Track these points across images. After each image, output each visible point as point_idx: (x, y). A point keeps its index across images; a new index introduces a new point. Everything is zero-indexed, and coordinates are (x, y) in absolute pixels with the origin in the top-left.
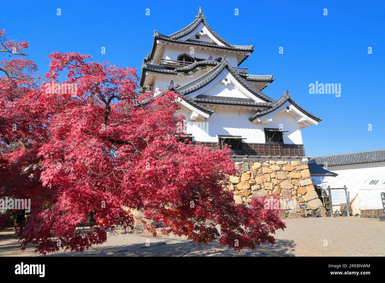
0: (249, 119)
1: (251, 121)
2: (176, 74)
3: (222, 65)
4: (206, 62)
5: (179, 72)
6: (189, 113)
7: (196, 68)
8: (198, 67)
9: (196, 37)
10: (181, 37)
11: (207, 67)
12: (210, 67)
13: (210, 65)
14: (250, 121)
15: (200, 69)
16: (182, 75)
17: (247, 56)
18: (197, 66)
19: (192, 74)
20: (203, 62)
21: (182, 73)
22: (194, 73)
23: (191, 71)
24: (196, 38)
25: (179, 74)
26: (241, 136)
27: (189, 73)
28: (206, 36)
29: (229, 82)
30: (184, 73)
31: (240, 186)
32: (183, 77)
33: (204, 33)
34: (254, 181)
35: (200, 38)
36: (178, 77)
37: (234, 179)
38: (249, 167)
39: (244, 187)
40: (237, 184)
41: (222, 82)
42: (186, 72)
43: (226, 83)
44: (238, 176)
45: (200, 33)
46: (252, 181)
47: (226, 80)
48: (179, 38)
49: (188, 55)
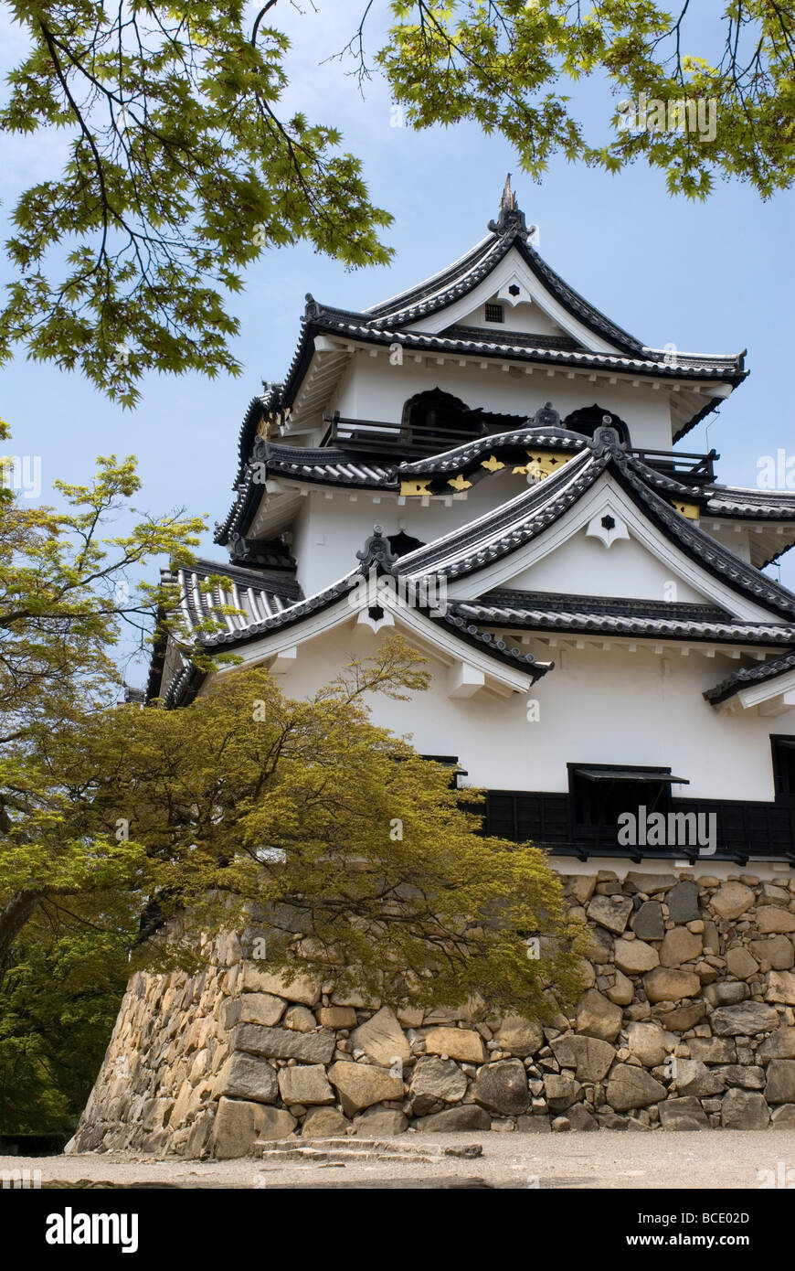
0: (706, 696)
1: (712, 704)
2: (398, 490)
3: (591, 461)
4: (526, 435)
5: (407, 481)
6: (448, 667)
7: (485, 464)
8: (493, 459)
9: (488, 312)
10: (419, 317)
11: (531, 460)
12: (546, 458)
13: (545, 448)
14: (708, 703)
15: (501, 465)
16: (423, 492)
17: (718, 401)
18: (485, 455)
19: (465, 489)
20: (515, 435)
21: (423, 484)
22: (474, 483)
23: (460, 478)
24: (487, 320)
25: (408, 489)
26: (668, 770)
27: (451, 483)
28: (533, 308)
29: (620, 531)
30: (428, 483)
31: (661, 985)
32: (425, 503)
33: (523, 297)
34: (720, 963)
35: (507, 318)
36: (402, 501)
37: (633, 953)
38: (701, 905)
39: (673, 988)
40: (642, 974)
41: (590, 532)
42: (439, 482)
43: (608, 537)
44: (649, 942)
45: (505, 295)
46: (708, 963)
47: (608, 523)
48: (417, 318)
49: (449, 397)
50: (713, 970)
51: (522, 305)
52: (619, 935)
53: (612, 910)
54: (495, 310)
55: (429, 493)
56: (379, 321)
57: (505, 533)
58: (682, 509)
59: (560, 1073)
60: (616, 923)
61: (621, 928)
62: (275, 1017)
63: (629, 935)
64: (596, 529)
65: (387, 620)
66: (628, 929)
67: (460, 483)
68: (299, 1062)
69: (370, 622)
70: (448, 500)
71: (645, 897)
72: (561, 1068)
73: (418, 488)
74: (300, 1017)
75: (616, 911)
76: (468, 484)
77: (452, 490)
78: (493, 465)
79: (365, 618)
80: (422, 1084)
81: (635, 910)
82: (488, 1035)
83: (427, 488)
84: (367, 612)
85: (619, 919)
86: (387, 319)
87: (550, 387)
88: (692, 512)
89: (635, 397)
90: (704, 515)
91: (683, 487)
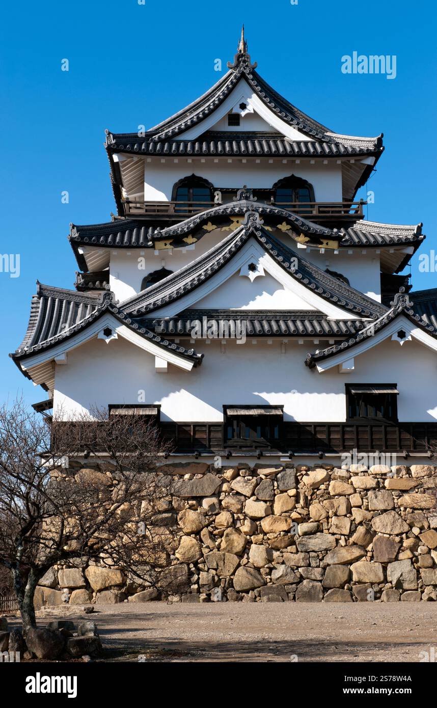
0: (307, 363)
1: (310, 368)
2: (153, 247)
3: (244, 232)
4: (229, 208)
5: (159, 241)
7: (205, 227)
8: (210, 223)
9: (229, 120)
10: (183, 131)
11: (233, 222)
14: (306, 368)
15: (214, 227)
16: (168, 246)
18: (204, 222)
19: (193, 243)
20: (221, 209)
21: (168, 242)
22: (198, 239)
23: (190, 237)
24: (230, 124)
25: (160, 245)
26: (282, 407)
27: (185, 240)
28: (255, 116)
29: (259, 272)
30: (171, 241)
32: (170, 253)
33: (250, 109)
34: (305, 513)
35: (241, 122)
36: (156, 253)
37: (255, 508)
38: (297, 481)
39: (276, 526)
40: (258, 519)
41: (241, 274)
42: (177, 240)
43: (253, 275)
44: (265, 501)
45: (237, 110)
46: (298, 513)
47: (252, 267)
48: (181, 131)
49: (201, 179)
50: (300, 516)
51: (248, 115)
52: (248, 498)
53: (245, 484)
54: (234, 118)
55: (172, 247)
56: (156, 137)
57: (191, 279)
58: (327, 244)
59: (208, 572)
60: (247, 491)
61: (248, 494)
63: (253, 498)
64: (245, 271)
65: (114, 336)
66: (253, 494)
67: (190, 240)
68: (70, 566)
69: (104, 337)
70: (184, 250)
71: (263, 477)
72: (209, 569)
73: (166, 245)
75: (246, 485)
76: (195, 240)
77: (185, 244)
78: (209, 227)
79: (101, 336)
81: (257, 484)
82: (171, 552)
83: (171, 244)
84: (103, 332)
85: (248, 489)
86: (163, 135)
87: (265, 167)
88: (333, 245)
89: (318, 168)
90: (340, 246)
91: (326, 231)
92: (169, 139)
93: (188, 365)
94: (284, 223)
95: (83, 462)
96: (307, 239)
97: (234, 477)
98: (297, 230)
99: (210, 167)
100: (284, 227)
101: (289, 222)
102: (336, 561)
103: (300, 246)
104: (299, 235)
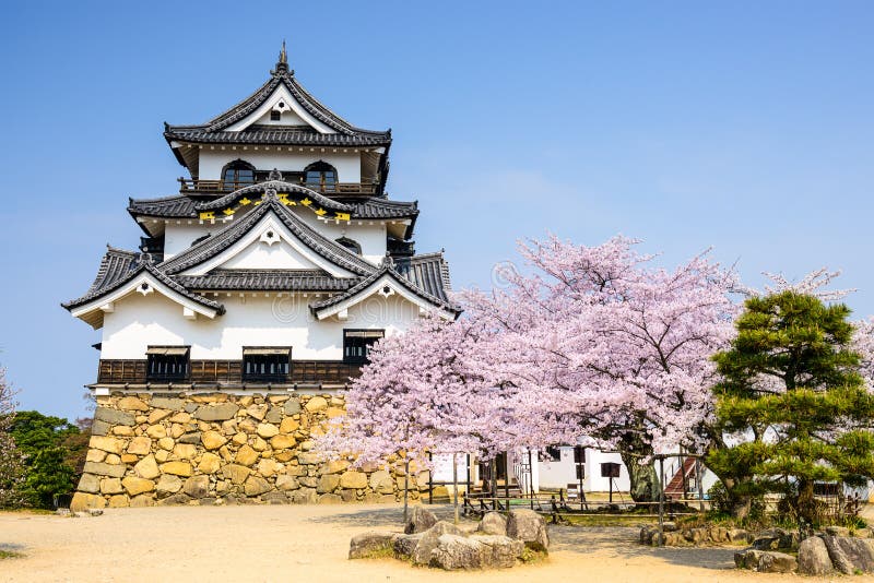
2: (199, 217)
3: (264, 206)
5: (204, 213)
7: (241, 202)
8: (244, 199)
9: (271, 117)
14: (311, 315)
15: (249, 201)
18: (240, 198)
19: (232, 214)
21: (212, 214)
22: (236, 211)
23: (229, 209)
25: (204, 216)
26: (291, 348)
27: (224, 212)
28: (291, 113)
29: (276, 238)
31: (276, 443)
32: (213, 222)
33: (286, 108)
34: (306, 433)
35: (282, 117)
36: (201, 222)
37: (266, 429)
38: (302, 407)
39: (282, 444)
40: (269, 438)
41: (261, 240)
42: (219, 212)
43: (270, 241)
44: (274, 424)
45: (277, 108)
46: (300, 433)
47: (270, 235)
48: (229, 125)
49: (245, 162)
50: (302, 436)
51: (286, 112)
52: (259, 421)
53: (258, 410)
54: (275, 115)
55: (214, 217)
56: (209, 129)
58: (341, 216)
59: (224, 481)
60: (259, 416)
61: (261, 418)
62: (102, 458)
63: (265, 421)
64: (264, 238)
65: (150, 290)
66: (264, 418)
67: (229, 212)
68: (111, 477)
69: (143, 291)
70: (224, 220)
71: (274, 405)
72: (225, 479)
73: (209, 216)
74: (113, 459)
75: (260, 411)
76: (233, 212)
77: (225, 215)
78: (245, 202)
79: (140, 289)
80: (163, 486)
81: (268, 410)
82: (195, 465)
84: (141, 286)
85: (261, 414)
86: (214, 128)
87: (296, 154)
88: (346, 217)
89: (340, 155)
90: (351, 218)
91: (339, 205)
92: (219, 131)
93: (211, 314)
94: (306, 199)
95: (125, 392)
96: (325, 212)
97: (249, 404)
98: (317, 204)
99: (251, 152)
100: (306, 202)
101: (310, 198)
102: (328, 471)
103: (319, 218)
104: (318, 209)
